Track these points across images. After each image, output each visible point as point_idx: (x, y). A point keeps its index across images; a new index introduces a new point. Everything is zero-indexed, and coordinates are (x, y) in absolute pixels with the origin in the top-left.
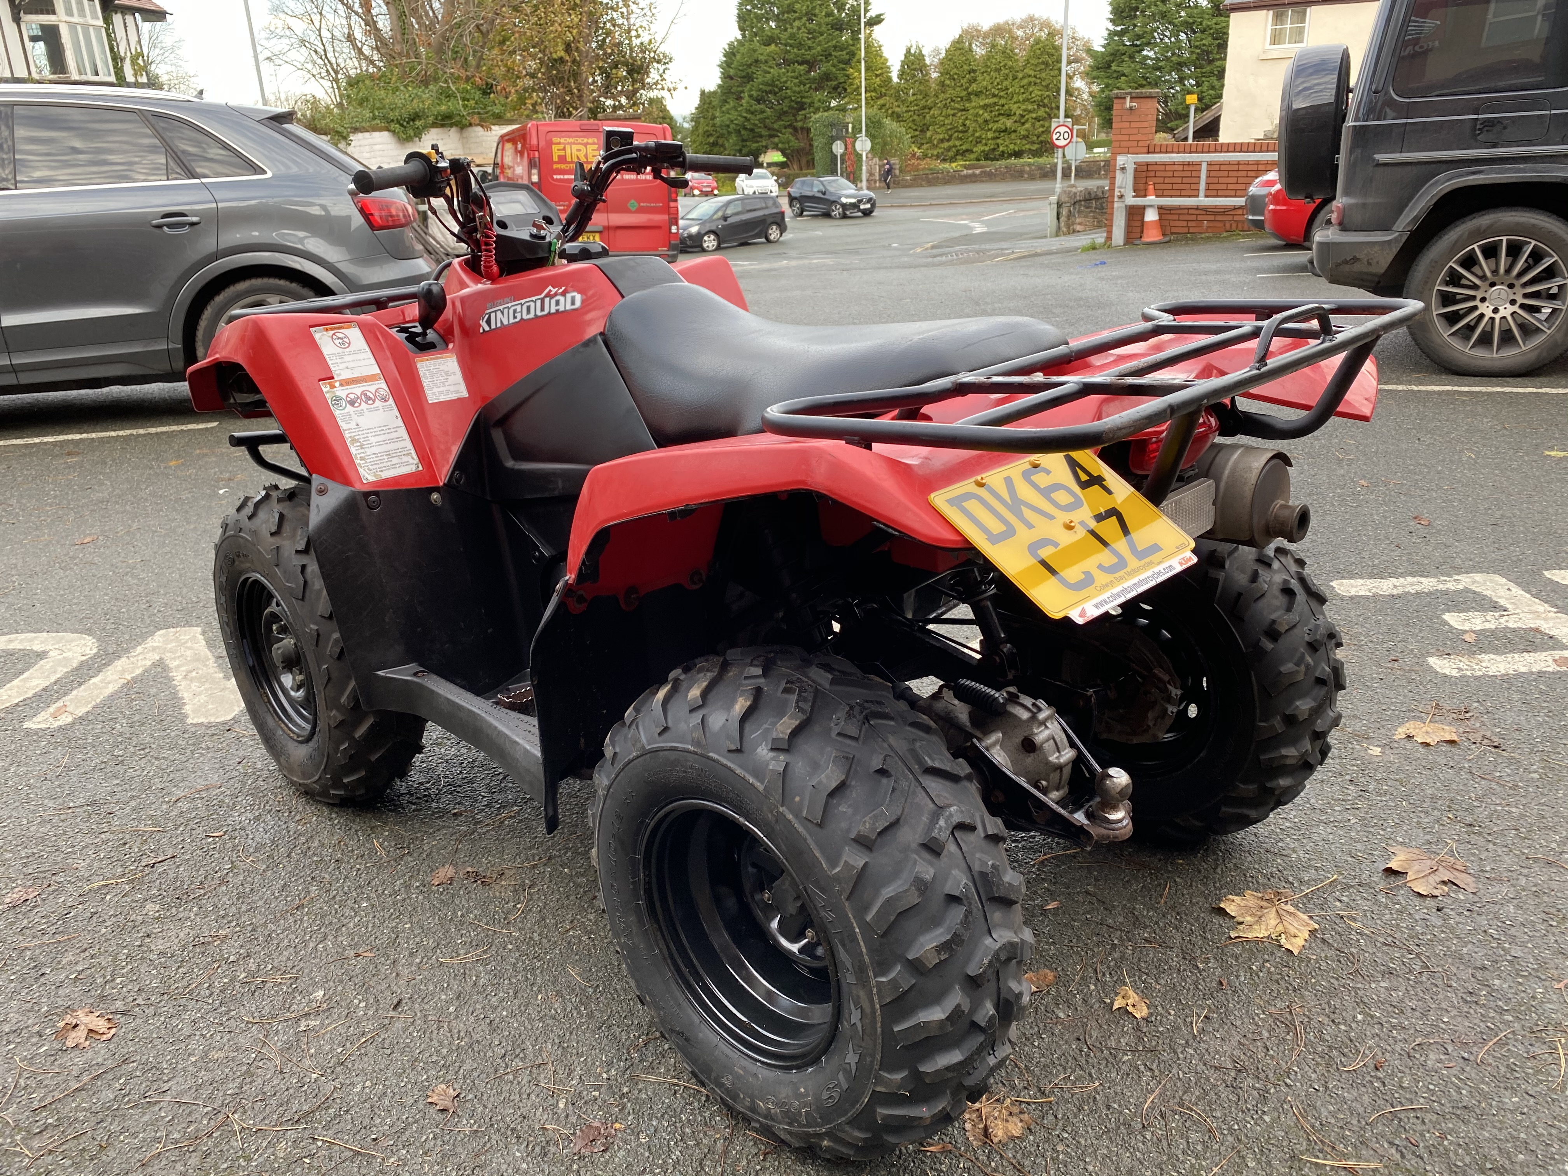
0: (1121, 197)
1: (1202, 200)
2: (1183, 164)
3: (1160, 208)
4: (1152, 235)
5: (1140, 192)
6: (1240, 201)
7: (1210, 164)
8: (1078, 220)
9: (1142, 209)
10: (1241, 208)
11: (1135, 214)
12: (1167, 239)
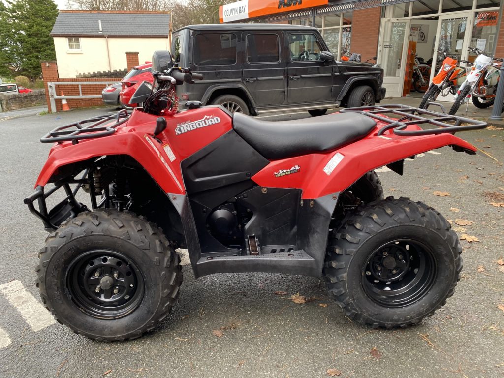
0: (52, 96)
1: (81, 97)
2: (71, 85)
3: (67, 100)
4: (66, 109)
5: (59, 94)
6: (101, 96)
7: (81, 85)
8: (12, 106)
9: (60, 100)
10: (101, 98)
11: (58, 102)
12: (71, 110)
